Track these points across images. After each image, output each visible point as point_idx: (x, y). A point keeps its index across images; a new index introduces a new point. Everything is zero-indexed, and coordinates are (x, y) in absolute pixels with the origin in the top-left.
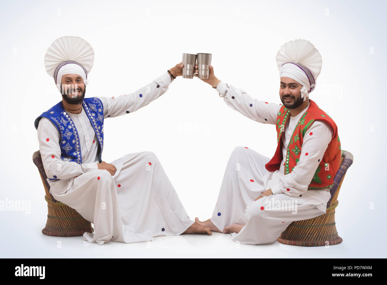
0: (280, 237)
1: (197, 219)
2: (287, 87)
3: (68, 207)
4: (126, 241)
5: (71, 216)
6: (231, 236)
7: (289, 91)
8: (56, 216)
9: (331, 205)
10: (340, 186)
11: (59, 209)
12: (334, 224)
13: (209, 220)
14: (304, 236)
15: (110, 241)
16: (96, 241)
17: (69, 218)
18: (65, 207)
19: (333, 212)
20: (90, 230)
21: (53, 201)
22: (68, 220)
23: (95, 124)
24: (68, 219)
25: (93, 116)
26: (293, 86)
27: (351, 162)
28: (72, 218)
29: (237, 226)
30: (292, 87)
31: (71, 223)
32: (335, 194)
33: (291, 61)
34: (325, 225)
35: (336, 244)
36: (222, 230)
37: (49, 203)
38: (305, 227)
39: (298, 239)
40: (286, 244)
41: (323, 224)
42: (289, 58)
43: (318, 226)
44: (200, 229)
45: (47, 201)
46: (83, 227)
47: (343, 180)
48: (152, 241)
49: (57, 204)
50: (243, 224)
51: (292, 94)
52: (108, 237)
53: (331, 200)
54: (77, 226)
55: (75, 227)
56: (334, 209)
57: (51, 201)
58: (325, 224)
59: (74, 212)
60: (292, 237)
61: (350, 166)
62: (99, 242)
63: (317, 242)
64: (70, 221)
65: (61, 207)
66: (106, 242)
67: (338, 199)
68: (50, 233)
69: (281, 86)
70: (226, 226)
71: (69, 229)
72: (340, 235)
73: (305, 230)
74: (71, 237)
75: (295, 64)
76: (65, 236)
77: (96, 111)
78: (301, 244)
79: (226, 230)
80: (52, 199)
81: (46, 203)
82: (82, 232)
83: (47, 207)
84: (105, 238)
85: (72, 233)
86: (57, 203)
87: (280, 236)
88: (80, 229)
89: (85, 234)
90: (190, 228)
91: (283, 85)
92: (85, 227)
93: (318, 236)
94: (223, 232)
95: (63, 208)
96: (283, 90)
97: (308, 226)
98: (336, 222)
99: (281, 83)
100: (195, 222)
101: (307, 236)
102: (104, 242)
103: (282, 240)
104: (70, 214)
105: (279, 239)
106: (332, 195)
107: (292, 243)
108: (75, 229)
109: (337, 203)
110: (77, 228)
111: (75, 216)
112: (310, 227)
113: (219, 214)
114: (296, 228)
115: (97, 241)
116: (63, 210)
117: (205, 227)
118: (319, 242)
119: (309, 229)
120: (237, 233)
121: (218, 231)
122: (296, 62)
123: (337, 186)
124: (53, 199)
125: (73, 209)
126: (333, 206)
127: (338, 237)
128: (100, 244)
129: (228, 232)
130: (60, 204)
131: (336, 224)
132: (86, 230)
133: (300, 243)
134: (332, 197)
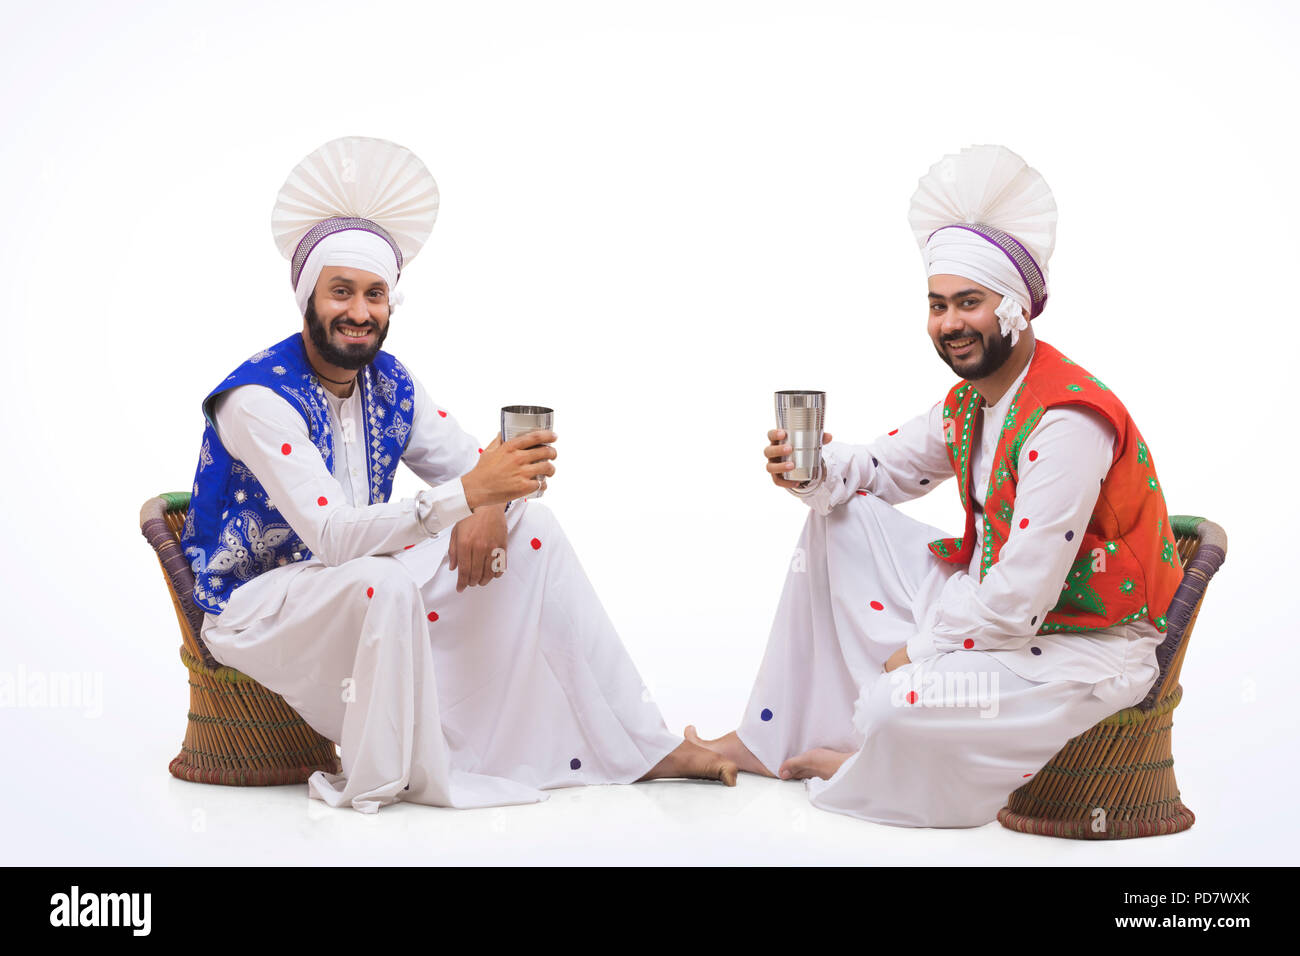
0: (1005, 808)
1: (690, 731)
2: (951, 308)
3: (257, 685)
4: (454, 802)
5: (266, 716)
6: (807, 789)
7: (958, 320)
8: (216, 716)
9: (1159, 699)
10: (1187, 637)
11: (226, 691)
12: (1170, 763)
13: (732, 736)
14: (1077, 804)
15: (398, 802)
16: (350, 801)
17: (260, 722)
18: (249, 684)
19: (1165, 725)
20: (329, 764)
21: (208, 666)
22: (258, 730)
23: (376, 444)
24: (256, 726)
25: (377, 418)
26: (971, 302)
27: (1219, 557)
28: (270, 724)
29: (829, 755)
30: (966, 304)
31: (266, 740)
32: (1171, 663)
33: (957, 220)
34: (1143, 768)
35: (1176, 832)
36: (775, 769)
37: (193, 671)
38: (1082, 775)
39: (1059, 813)
40: (1024, 830)
41: (1135, 764)
42: (946, 213)
43: (1121, 772)
44: (701, 762)
45: (187, 666)
46: (306, 755)
47: (1195, 617)
48: (538, 801)
49: (220, 674)
50: (848, 750)
51: (969, 326)
52: (394, 787)
53: (1159, 683)
54: (286, 749)
55: (280, 754)
56: (1169, 712)
57: (200, 668)
58: (1142, 763)
59: (277, 702)
60: (1042, 810)
61: (1217, 570)
62: (361, 806)
63: (1117, 825)
64: (262, 733)
65: (235, 685)
66: (386, 804)
67: (1182, 680)
68: (198, 771)
69: (932, 307)
70: (787, 756)
71: (259, 760)
72: (1187, 800)
73: (1083, 782)
74: (266, 785)
75: (969, 229)
76: (248, 783)
77: (394, 403)
78: (1069, 830)
79: (790, 770)
80: (204, 658)
81: (184, 673)
82: (304, 769)
83: (187, 688)
84: (382, 790)
85: (272, 772)
86: (221, 671)
87: (1006, 805)
88: (297, 759)
89: (317, 779)
90: (668, 759)
91: (938, 303)
92: (315, 754)
93: (1121, 804)
94: (778, 776)
95: (241, 690)
96: (938, 320)
97: (1092, 770)
98: (1174, 758)
99: (932, 295)
100: (685, 741)
101: (1089, 805)
102: (378, 803)
103: (1011, 818)
104: (264, 712)
105: (1004, 814)
106: (1164, 667)
107: (1043, 827)
108: (283, 761)
109: (1178, 692)
110: (288, 759)
111: (282, 718)
112: (1097, 773)
113: (767, 715)
114: (1056, 776)
115: (354, 802)
116: (241, 696)
117: (719, 757)
118: (1125, 825)
119: (1093, 781)
120: (826, 777)
121: (760, 772)
122: (971, 221)
123: (1177, 636)
124: (208, 657)
125: (276, 694)
126: (1167, 705)
127: (1181, 808)
128: (366, 810)
129: (797, 774)
130: (231, 676)
131: (1174, 766)
132: (317, 764)
133: (1068, 827)
134: (1163, 673)
